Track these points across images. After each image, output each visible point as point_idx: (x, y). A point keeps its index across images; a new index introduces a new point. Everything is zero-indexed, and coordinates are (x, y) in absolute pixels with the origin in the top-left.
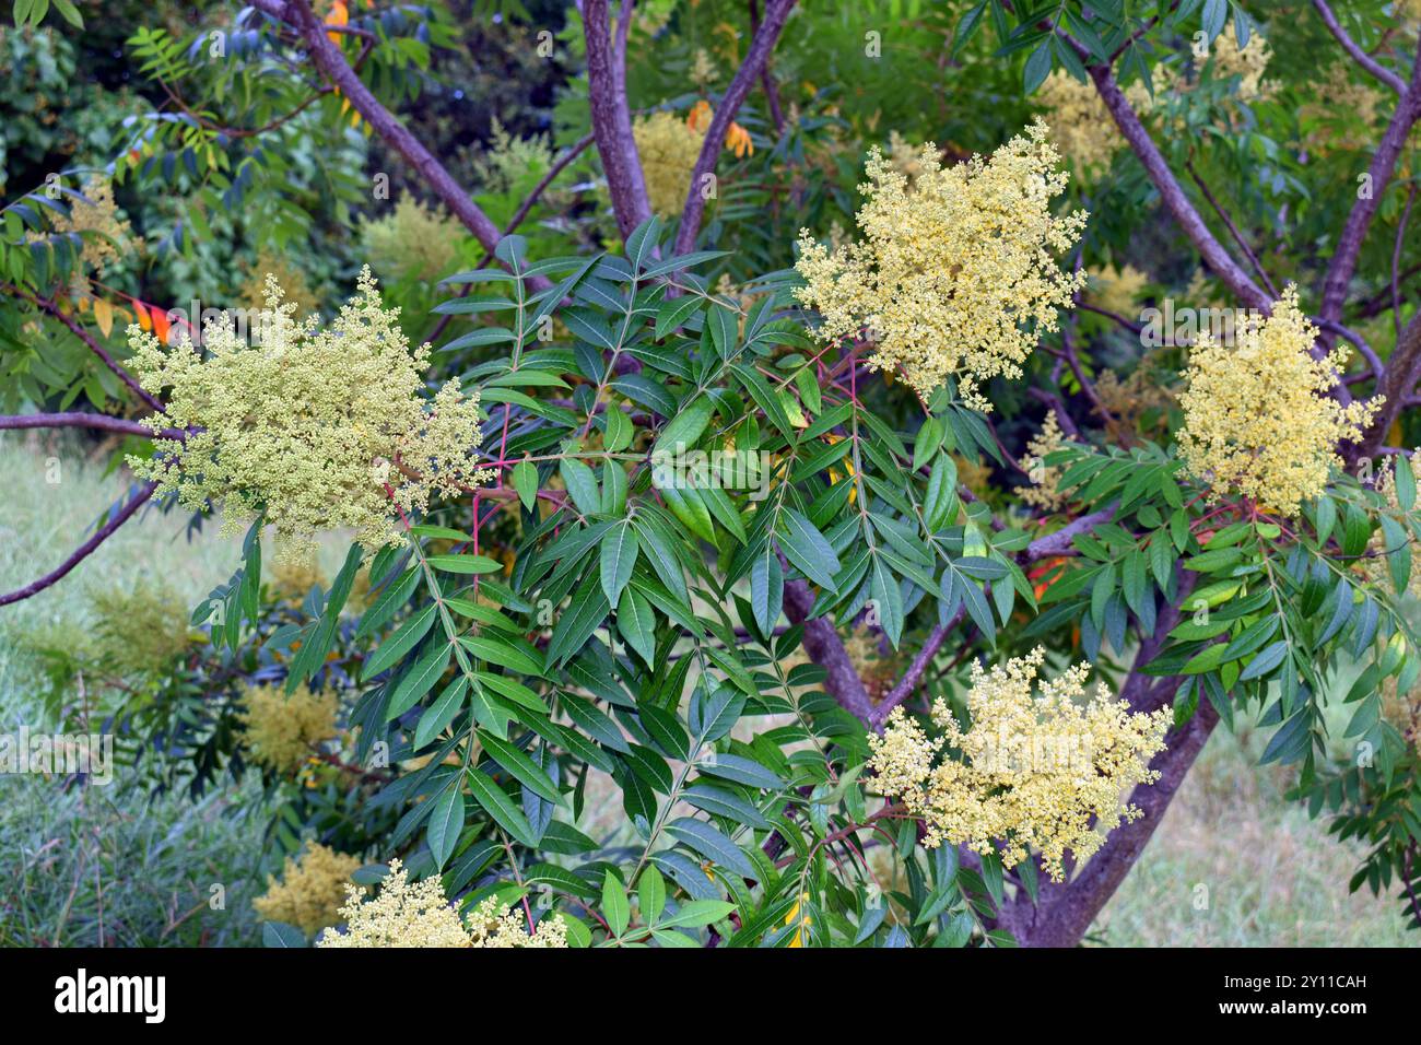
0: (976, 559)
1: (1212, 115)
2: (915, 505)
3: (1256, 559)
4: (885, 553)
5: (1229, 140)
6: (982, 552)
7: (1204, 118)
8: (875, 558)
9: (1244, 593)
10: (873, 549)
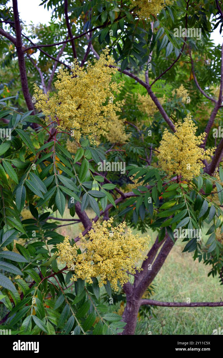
0: (96, 191)
1: (176, 105)
2: (76, 174)
3: (181, 194)
4: (61, 187)
5: (180, 110)
6: (98, 189)
7: (174, 106)
8: (58, 188)
9: (177, 204)
10: (57, 185)
